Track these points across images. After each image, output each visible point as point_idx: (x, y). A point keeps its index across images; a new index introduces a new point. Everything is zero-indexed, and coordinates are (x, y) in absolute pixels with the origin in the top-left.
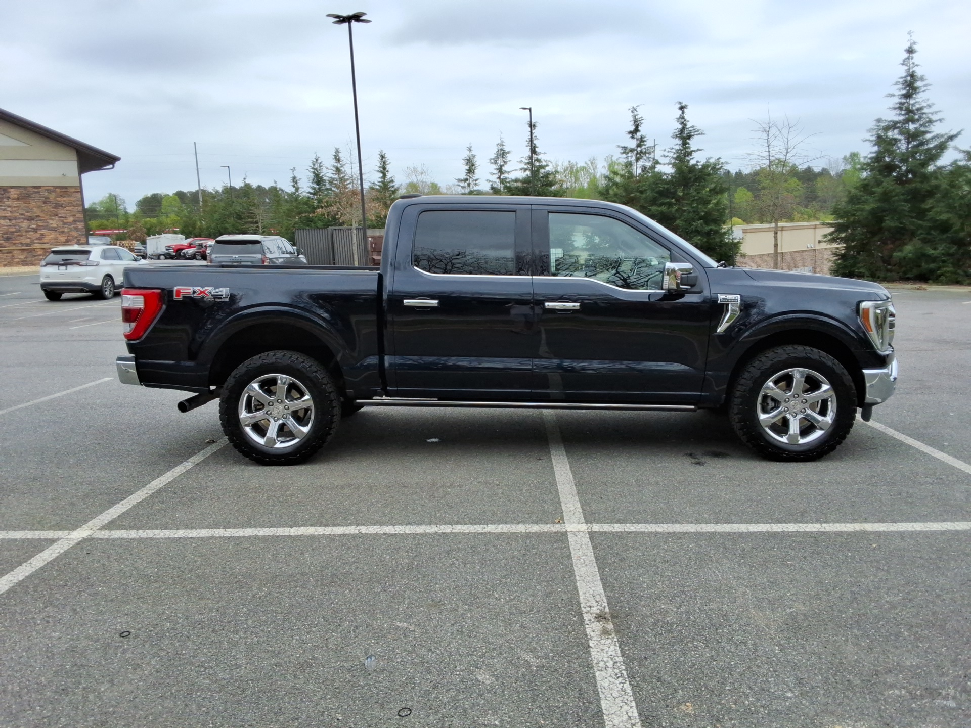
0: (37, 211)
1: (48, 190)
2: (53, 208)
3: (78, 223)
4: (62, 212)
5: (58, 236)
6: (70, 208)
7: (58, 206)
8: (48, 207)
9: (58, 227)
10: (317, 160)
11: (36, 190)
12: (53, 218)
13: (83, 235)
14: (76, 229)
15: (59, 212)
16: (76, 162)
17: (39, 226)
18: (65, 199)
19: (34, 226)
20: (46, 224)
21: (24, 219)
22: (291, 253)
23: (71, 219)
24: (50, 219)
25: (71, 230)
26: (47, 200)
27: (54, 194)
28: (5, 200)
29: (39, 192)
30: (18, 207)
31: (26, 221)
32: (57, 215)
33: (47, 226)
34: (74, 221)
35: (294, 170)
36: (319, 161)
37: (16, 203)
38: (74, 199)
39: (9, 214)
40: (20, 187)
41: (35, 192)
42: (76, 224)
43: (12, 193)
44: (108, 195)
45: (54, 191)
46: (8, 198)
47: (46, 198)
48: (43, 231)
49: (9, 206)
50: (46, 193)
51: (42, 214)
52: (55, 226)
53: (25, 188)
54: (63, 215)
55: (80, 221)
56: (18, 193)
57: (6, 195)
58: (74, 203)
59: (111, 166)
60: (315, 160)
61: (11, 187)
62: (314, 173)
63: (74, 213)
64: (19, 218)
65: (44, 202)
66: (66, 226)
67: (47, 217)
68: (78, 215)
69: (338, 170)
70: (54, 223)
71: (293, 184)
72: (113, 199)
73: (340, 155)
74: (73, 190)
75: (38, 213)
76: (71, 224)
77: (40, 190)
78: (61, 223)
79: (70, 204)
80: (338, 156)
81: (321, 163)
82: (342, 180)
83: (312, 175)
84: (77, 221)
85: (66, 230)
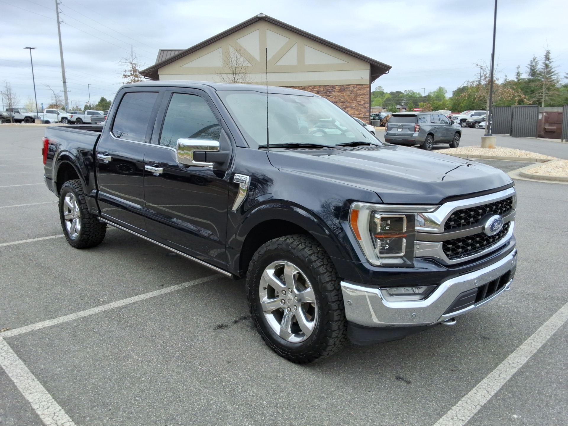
0: (347, 98)
1: (353, 86)
2: (355, 96)
3: (366, 105)
4: (359, 98)
5: (355, 111)
6: (363, 96)
7: (357, 95)
8: (352, 96)
9: (356, 106)
10: (534, 60)
11: (348, 87)
12: (354, 101)
13: (367, 111)
14: (365, 108)
15: (357, 98)
16: (369, 70)
17: (347, 106)
18: (361, 91)
19: (345, 106)
20: (350, 105)
21: (341, 102)
22: (446, 123)
23: (363, 102)
24: (352, 102)
25: (362, 108)
26: (352, 92)
27: (356, 88)
28: (333, 92)
29: (349, 88)
30: (338, 96)
31: (341, 103)
32: (356, 100)
33: (351, 106)
34: (364, 103)
35: (518, 67)
36: (536, 61)
37: (337, 94)
38: (365, 91)
39: (334, 100)
40: (340, 85)
41: (347, 88)
42: (365, 105)
43: (337, 89)
44: (439, 88)
45: (357, 87)
46: (334, 91)
47: (352, 91)
48: (349, 109)
49: (334, 96)
50: (352, 88)
51: (349, 100)
52: (354, 106)
53: (343, 85)
54: (359, 100)
55: (368, 103)
56: (339, 88)
57: (334, 90)
58: (365, 94)
59: (388, 72)
60: (533, 60)
61: (337, 86)
62: (531, 68)
63: (364, 99)
64: (338, 102)
65: (351, 93)
66: (360, 106)
67: (351, 101)
68: (366, 100)
69: (547, 66)
70: (354, 105)
71: (516, 77)
72: (441, 90)
73: (550, 55)
74: (366, 86)
75: (347, 99)
76: (362, 105)
77: (350, 86)
78: (358, 104)
79: (363, 94)
80: (548, 56)
81: (537, 62)
82: (550, 72)
83: (529, 70)
84: (365, 103)
85: (359, 108)
